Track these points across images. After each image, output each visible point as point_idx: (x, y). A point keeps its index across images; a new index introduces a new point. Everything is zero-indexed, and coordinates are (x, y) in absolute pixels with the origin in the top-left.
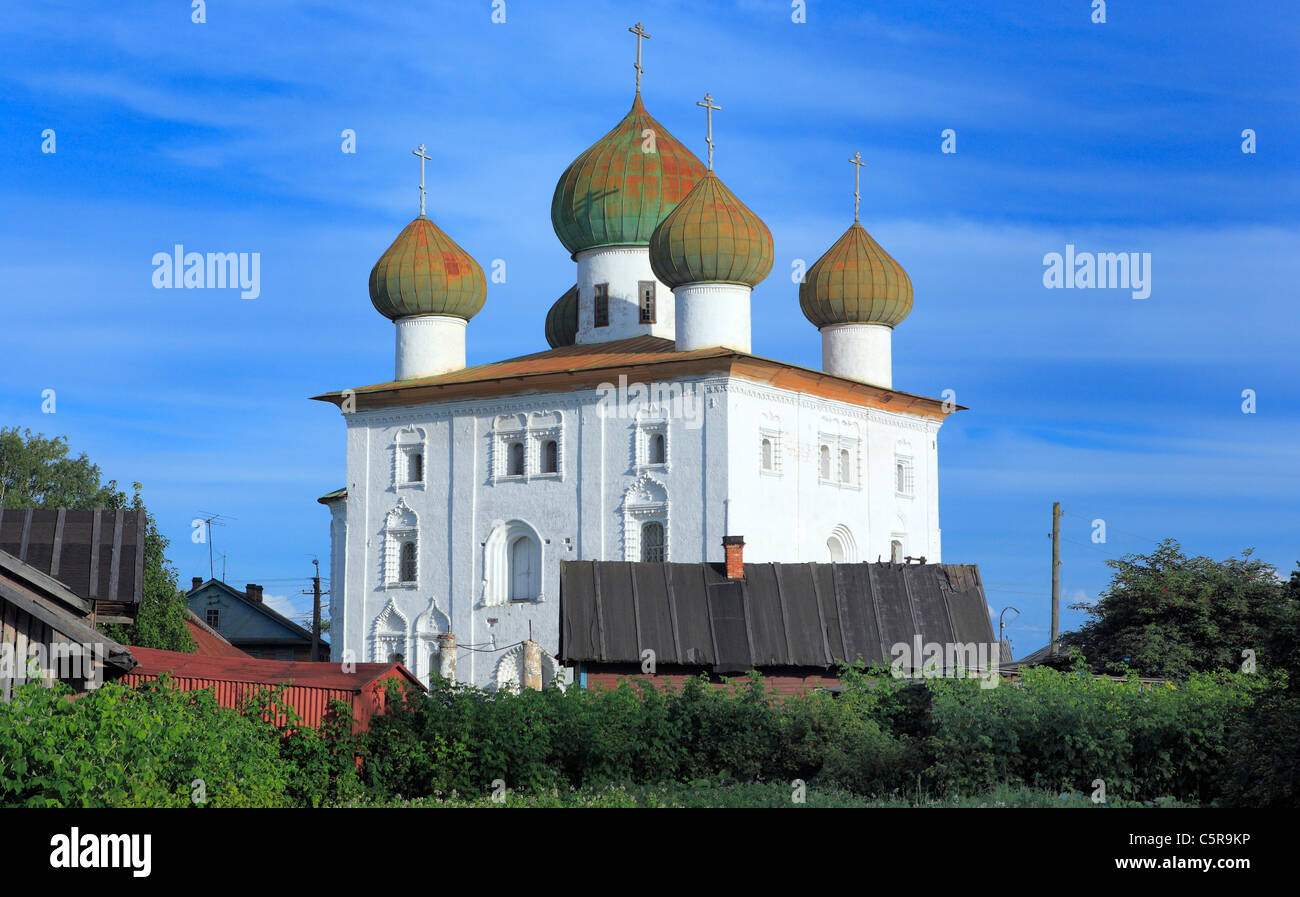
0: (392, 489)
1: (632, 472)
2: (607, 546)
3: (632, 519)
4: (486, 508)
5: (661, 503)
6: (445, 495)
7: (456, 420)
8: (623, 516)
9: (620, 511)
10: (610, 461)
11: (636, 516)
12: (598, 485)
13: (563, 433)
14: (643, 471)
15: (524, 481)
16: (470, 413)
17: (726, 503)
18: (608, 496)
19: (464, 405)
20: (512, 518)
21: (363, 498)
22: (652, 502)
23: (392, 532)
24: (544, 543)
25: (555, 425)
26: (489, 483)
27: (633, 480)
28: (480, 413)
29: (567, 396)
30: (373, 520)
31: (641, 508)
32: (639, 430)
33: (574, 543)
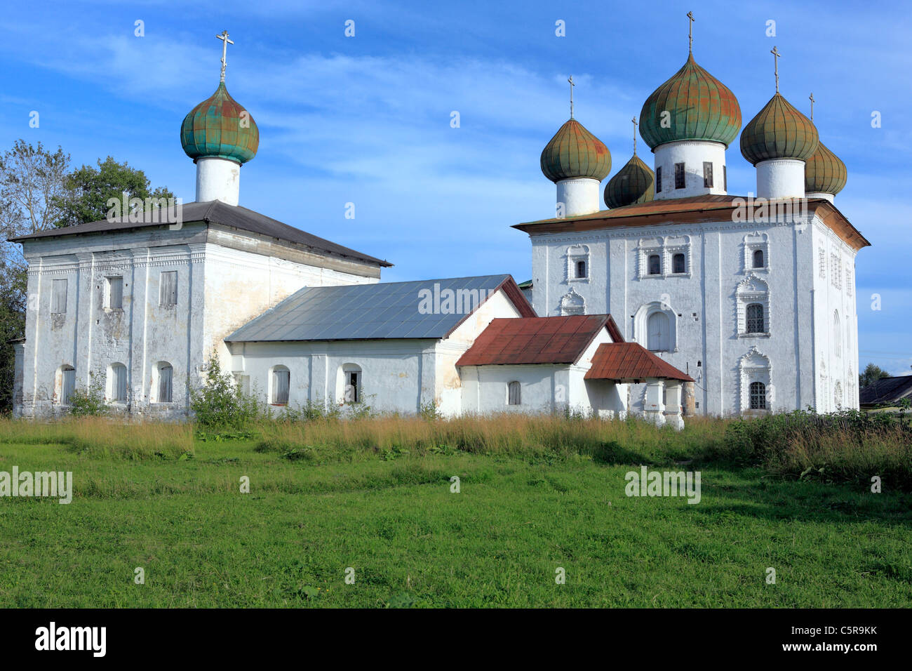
0: (565, 282)
1: (742, 273)
2: (724, 318)
3: (741, 302)
4: (634, 294)
5: (763, 292)
6: (604, 285)
7: (612, 242)
8: (736, 300)
9: (734, 296)
10: (726, 266)
11: (743, 300)
12: (717, 281)
13: (691, 248)
14: (750, 272)
15: (663, 278)
16: (622, 236)
17: (812, 292)
18: (724, 287)
19: (619, 231)
20: (654, 300)
21: (544, 288)
22: (755, 291)
23: (564, 309)
24: (677, 316)
25: (684, 244)
26: (637, 278)
27: (742, 278)
28: (629, 237)
29: (694, 226)
30: (551, 301)
31: (749, 295)
32: (746, 247)
33: (700, 316)
